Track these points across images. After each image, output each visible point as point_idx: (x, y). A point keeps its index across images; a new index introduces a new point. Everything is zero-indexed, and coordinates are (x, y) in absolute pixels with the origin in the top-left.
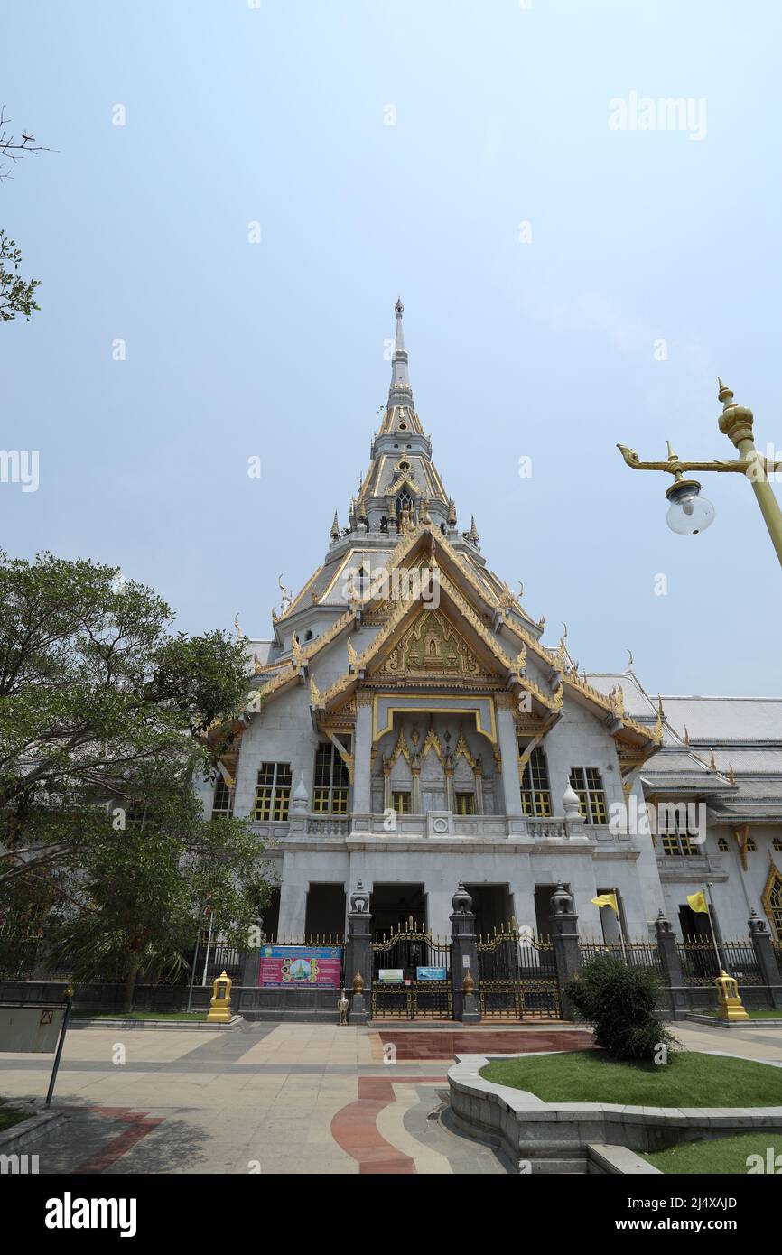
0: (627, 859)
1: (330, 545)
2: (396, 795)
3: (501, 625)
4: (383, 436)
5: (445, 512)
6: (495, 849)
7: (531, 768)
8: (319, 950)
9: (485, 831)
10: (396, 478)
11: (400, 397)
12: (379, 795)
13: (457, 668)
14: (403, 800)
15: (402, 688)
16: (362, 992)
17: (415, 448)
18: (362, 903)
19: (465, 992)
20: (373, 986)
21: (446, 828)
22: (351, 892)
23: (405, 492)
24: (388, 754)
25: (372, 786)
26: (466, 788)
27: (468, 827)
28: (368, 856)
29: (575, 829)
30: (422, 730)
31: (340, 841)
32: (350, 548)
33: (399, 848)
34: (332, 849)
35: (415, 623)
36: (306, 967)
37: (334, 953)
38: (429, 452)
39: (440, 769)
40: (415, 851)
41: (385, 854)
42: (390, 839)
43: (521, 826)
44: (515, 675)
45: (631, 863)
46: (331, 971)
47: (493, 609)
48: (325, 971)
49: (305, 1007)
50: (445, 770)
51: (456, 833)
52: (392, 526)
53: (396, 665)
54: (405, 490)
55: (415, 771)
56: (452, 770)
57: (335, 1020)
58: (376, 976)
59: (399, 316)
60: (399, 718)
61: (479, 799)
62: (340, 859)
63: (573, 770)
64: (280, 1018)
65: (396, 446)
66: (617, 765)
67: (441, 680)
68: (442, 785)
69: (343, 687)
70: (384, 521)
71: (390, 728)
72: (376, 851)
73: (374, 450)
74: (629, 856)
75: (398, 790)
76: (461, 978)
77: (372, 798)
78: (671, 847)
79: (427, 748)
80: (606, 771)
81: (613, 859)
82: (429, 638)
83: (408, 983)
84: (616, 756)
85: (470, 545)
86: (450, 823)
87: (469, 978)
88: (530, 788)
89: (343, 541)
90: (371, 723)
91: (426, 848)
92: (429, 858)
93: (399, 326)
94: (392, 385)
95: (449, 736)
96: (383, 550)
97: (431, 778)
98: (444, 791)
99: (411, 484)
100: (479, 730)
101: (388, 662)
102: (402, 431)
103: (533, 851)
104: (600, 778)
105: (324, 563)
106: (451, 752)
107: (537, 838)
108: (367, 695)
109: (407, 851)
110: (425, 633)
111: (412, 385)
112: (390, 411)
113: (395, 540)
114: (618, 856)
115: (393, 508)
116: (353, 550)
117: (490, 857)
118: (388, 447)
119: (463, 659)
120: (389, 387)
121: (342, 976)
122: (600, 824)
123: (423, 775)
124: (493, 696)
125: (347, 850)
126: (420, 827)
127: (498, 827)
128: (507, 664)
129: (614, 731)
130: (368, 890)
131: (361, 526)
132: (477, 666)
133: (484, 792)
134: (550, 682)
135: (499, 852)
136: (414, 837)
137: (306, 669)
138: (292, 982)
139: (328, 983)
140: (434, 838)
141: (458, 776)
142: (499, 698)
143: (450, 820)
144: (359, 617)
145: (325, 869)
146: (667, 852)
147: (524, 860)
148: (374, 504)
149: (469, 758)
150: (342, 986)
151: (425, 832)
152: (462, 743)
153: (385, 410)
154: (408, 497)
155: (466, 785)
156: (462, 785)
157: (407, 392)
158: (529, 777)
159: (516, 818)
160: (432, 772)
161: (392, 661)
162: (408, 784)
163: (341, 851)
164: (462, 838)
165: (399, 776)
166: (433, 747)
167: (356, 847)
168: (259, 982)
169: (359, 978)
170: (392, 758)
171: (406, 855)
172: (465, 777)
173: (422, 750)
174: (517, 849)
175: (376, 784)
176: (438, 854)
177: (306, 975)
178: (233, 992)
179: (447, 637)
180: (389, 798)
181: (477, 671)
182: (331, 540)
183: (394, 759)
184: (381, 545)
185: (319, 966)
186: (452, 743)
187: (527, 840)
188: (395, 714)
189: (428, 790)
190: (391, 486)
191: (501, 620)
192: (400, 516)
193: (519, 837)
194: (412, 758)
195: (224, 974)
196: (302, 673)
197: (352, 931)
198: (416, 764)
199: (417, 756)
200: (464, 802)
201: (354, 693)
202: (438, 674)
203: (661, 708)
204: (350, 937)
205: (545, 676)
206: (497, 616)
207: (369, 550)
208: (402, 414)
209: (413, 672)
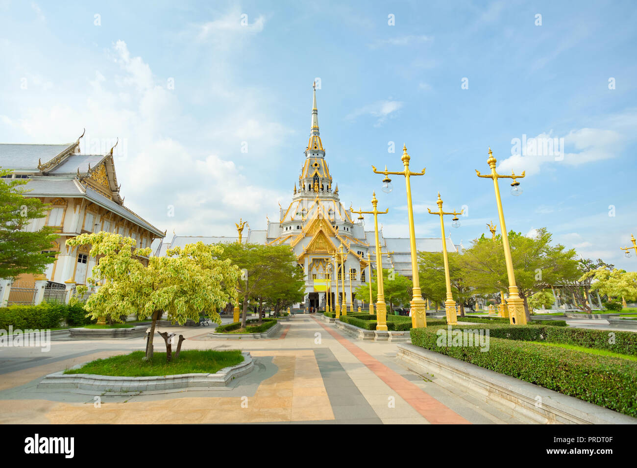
2: (313, 275)
5: (329, 181)
10: (313, 170)
11: (315, 131)
12: (310, 275)
13: (326, 249)
14: (315, 276)
15: (314, 253)
17: (320, 155)
25: (308, 273)
28: (308, 288)
29: (348, 282)
30: (319, 261)
32: (300, 198)
35: (317, 238)
39: (322, 269)
41: (311, 287)
52: (312, 190)
53: (313, 248)
54: (316, 174)
60: (314, 260)
61: (330, 276)
65: (314, 155)
69: (302, 254)
70: (310, 187)
71: (312, 262)
79: (320, 265)
82: (320, 242)
84: (360, 266)
85: (335, 196)
88: (341, 273)
89: (298, 195)
90: (308, 261)
95: (324, 263)
98: (323, 274)
99: (318, 172)
102: (315, 149)
104: (356, 271)
106: (325, 266)
108: (307, 255)
113: (313, 195)
115: (313, 182)
118: (311, 155)
123: (319, 270)
126: (318, 282)
128: (336, 249)
129: (360, 261)
131: (303, 190)
132: (330, 248)
137: (294, 249)
141: (326, 271)
148: (307, 179)
154: (317, 177)
157: (318, 130)
162: (316, 273)
167: (306, 286)
170: (312, 267)
179: (324, 242)
184: (309, 197)
189: (320, 274)
190: (312, 173)
191: (336, 236)
192: (314, 185)
199: (317, 267)
200: (327, 276)
202: (321, 250)
207: (305, 199)
208: (315, 140)
209: (316, 250)
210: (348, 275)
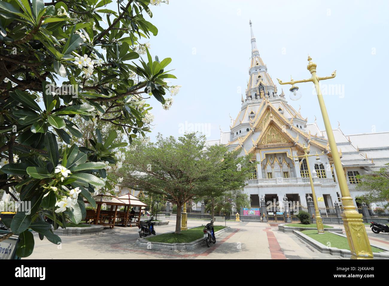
0: (332, 187)
1: (242, 104)
2: (268, 173)
3: (292, 128)
4: (252, 68)
5: (273, 89)
6: (294, 186)
7: (303, 165)
8: (255, 209)
9: (291, 181)
10: (258, 81)
11: (255, 54)
12: (264, 174)
13: (280, 141)
14: (270, 175)
15: (267, 148)
16: (265, 217)
17: (262, 70)
18: (263, 199)
19: (287, 217)
20: (267, 216)
21: (281, 181)
22: (260, 197)
23: (261, 85)
24: (265, 164)
25: (262, 172)
26: (286, 171)
27: (287, 181)
28: (263, 188)
29: (316, 180)
30: (273, 157)
31: (256, 185)
32: (247, 105)
33: (270, 186)
34: (254, 187)
35: (268, 131)
36: (253, 212)
37: (258, 209)
38: (266, 69)
39: (279, 166)
40: (274, 187)
41: (267, 188)
42: (268, 184)
43: (301, 180)
44: (296, 142)
45: (334, 188)
46: (258, 213)
47: (289, 124)
48: (257, 213)
49: (253, 219)
50: (280, 167)
51: (284, 182)
52: (258, 97)
53: (264, 142)
54: (261, 84)
55: (273, 167)
56: (282, 167)
57: (260, 222)
58: (268, 214)
59: (251, 26)
60: (267, 155)
61: (290, 173)
62: (257, 189)
63: (315, 165)
64: (249, 221)
65: (256, 70)
66: (328, 162)
67: (277, 145)
68: (279, 170)
69: (252, 150)
70: (256, 95)
71: (265, 158)
72: (265, 187)
73: (250, 72)
74: (333, 186)
75: (268, 172)
76: (286, 214)
77: (263, 175)
78: (352, 182)
79: (275, 162)
80: (325, 164)
81: (328, 187)
82: (272, 134)
83: (275, 215)
84: (328, 160)
85: (282, 98)
86: (282, 180)
87: (288, 214)
88: (303, 170)
89: (245, 103)
90: (260, 157)
91: (277, 186)
92: (277, 188)
93: (251, 29)
94: (252, 50)
95: (280, 158)
96: (257, 105)
97: (277, 169)
98: (280, 172)
99: (262, 82)
100: (288, 156)
101: (262, 142)
102: (257, 65)
103: (304, 186)
104: (323, 166)
105: (241, 110)
106: (281, 162)
107: (305, 183)
108: (258, 150)
109: (272, 187)
110: (271, 133)
111: (258, 48)
112: (253, 59)
113: (260, 101)
114: (329, 186)
115: (258, 91)
116: (248, 106)
117: (293, 187)
118: (254, 71)
119: (282, 139)
120: (251, 51)
121: (261, 214)
122: (324, 178)
123: (275, 168)
124: (291, 148)
125: (258, 187)
126: (275, 181)
127: (295, 180)
128: (294, 140)
129: (327, 153)
130: (264, 196)
131: (250, 98)
132: (286, 140)
133: (291, 171)
134: (307, 142)
135: (295, 186)
136: (274, 184)
137: (243, 145)
138: (250, 215)
139: (258, 215)
140: (278, 184)
141: (283, 168)
142: (293, 148)
143: (282, 179)
144: (254, 131)
145: (254, 192)
146: (351, 183)
147: (302, 188)
148: (252, 90)
149: (286, 163)
150: (261, 216)
151: (276, 182)
152: (284, 160)
153: (251, 59)
154: (262, 86)
155: (286, 170)
156: (285, 170)
157: (257, 52)
158: (303, 167)
159: (300, 178)
160: (277, 167)
161: (263, 141)
162: (271, 171)
163: (256, 187)
164: (286, 183)
165: (269, 169)
166: (276, 161)
167: (260, 186)
168: (244, 215)
169: (264, 214)
170: (266, 164)
171: (272, 188)
172: (285, 168)
173: (274, 162)
174: (300, 186)
175: (263, 171)
176: (280, 187)
177: (253, 213)
178: (240, 216)
179: (277, 134)
180: (267, 174)
181: (286, 142)
182: (242, 103)
183: (267, 165)
184: (256, 103)
185: (255, 212)
186: (281, 160)
187: (303, 183)
188: (266, 154)
189: (276, 172)
190: (256, 84)
191: (291, 127)
192: (260, 93)
193: (300, 182)
194: (271, 164)
195: (237, 213)
196: (242, 147)
197: (261, 205)
198: (272, 166)
199: (272, 164)
200: (286, 174)
201: (255, 150)
202: (275, 144)
203: (349, 139)
204: (261, 206)
205: (305, 140)
206: (290, 126)
207: (253, 105)
208: (257, 60)
209: (269, 144)
210: (312, 171)
